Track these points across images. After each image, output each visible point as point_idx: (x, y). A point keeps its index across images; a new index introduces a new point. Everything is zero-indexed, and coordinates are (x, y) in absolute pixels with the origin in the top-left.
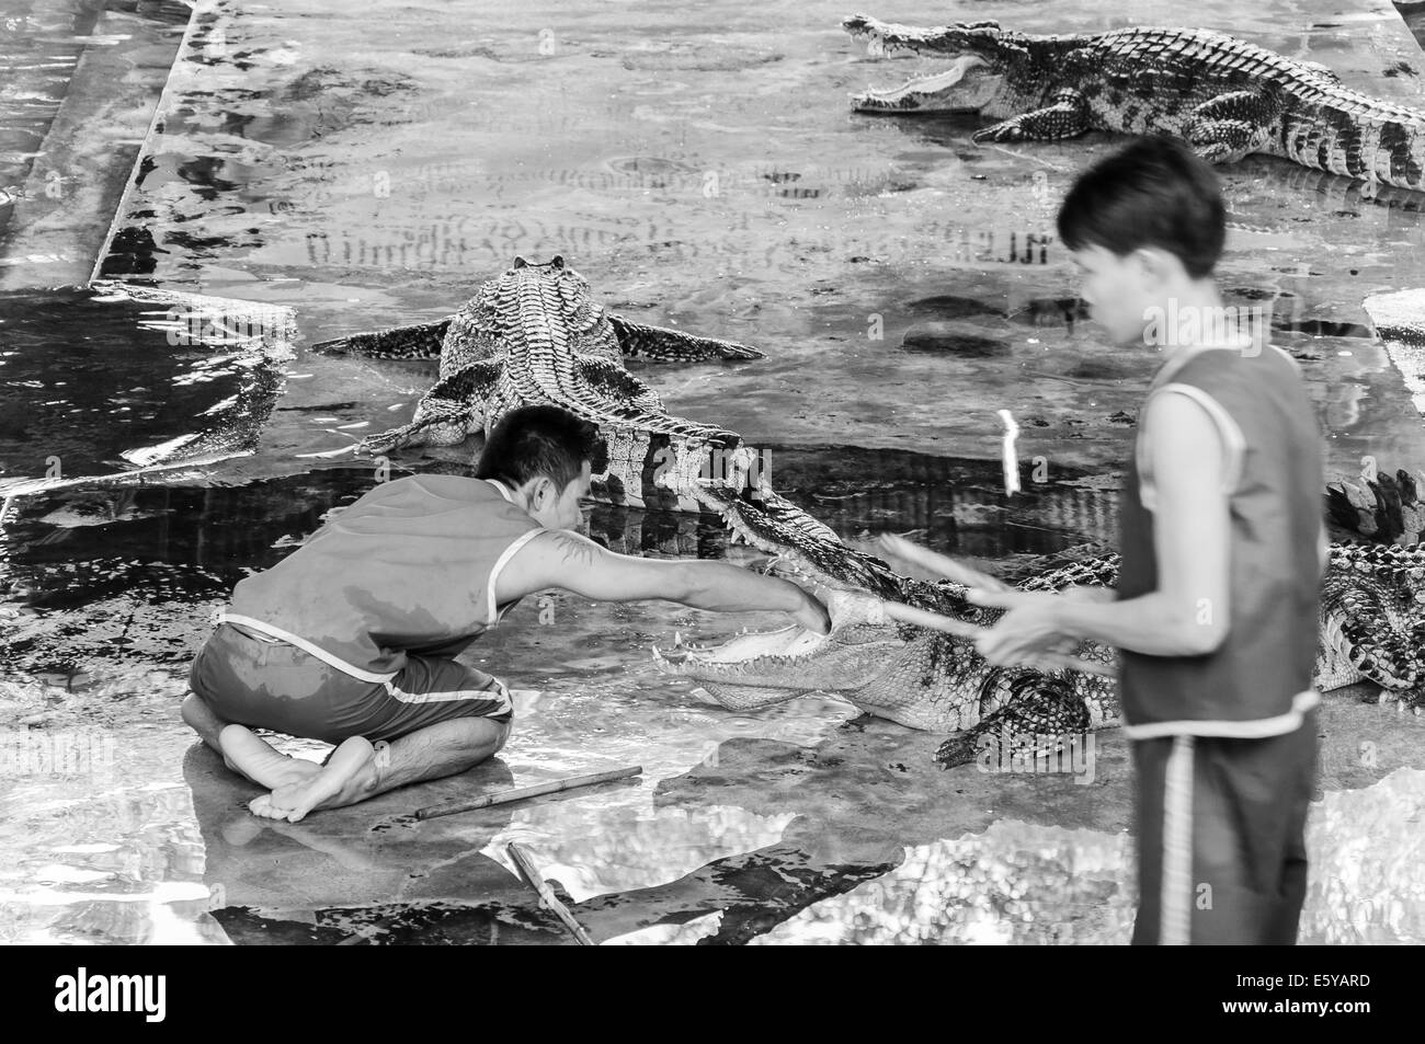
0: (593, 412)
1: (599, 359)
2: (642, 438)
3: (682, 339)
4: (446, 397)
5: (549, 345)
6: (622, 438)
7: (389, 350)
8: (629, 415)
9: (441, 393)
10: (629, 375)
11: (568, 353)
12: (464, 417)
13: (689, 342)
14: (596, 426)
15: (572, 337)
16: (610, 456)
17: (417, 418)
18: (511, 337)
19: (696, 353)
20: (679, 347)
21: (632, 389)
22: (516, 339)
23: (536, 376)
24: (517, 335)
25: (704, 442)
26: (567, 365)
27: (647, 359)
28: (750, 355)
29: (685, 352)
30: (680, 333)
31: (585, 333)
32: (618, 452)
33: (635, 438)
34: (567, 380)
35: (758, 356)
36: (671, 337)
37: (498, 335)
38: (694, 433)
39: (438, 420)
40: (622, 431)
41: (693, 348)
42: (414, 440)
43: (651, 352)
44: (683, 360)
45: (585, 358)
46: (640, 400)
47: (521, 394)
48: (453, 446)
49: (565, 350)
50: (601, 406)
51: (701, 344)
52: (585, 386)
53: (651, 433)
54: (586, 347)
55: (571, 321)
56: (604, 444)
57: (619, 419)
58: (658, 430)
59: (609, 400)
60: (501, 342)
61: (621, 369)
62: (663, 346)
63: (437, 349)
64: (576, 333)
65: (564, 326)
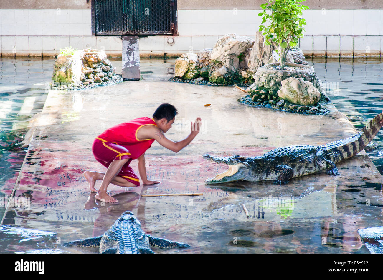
1: (144, 247)
3: (167, 242)
7: (85, 245)
13: (169, 242)
15: (136, 241)
18: (119, 241)
20: (167, 244)
22: (121, 242)
26: (136, 249)
27: (158, 248)
28: (186, 246)
29: (168, 245)
30: (167, 240)
31: (140, 240)
35: (189, 246)
36: (164, 241)
37: (116, 241)
41: (170, 244)
43: (159, 245)
44: (168, 248)
45: (140, 247)
51: (172, 243)
54: (140, 244)
55: (136, 236)
60: (117, 243)
61: (150, 250)
62: (162, 244)
63: (99, 245)
64: (138, 240)
65: (135, 238)
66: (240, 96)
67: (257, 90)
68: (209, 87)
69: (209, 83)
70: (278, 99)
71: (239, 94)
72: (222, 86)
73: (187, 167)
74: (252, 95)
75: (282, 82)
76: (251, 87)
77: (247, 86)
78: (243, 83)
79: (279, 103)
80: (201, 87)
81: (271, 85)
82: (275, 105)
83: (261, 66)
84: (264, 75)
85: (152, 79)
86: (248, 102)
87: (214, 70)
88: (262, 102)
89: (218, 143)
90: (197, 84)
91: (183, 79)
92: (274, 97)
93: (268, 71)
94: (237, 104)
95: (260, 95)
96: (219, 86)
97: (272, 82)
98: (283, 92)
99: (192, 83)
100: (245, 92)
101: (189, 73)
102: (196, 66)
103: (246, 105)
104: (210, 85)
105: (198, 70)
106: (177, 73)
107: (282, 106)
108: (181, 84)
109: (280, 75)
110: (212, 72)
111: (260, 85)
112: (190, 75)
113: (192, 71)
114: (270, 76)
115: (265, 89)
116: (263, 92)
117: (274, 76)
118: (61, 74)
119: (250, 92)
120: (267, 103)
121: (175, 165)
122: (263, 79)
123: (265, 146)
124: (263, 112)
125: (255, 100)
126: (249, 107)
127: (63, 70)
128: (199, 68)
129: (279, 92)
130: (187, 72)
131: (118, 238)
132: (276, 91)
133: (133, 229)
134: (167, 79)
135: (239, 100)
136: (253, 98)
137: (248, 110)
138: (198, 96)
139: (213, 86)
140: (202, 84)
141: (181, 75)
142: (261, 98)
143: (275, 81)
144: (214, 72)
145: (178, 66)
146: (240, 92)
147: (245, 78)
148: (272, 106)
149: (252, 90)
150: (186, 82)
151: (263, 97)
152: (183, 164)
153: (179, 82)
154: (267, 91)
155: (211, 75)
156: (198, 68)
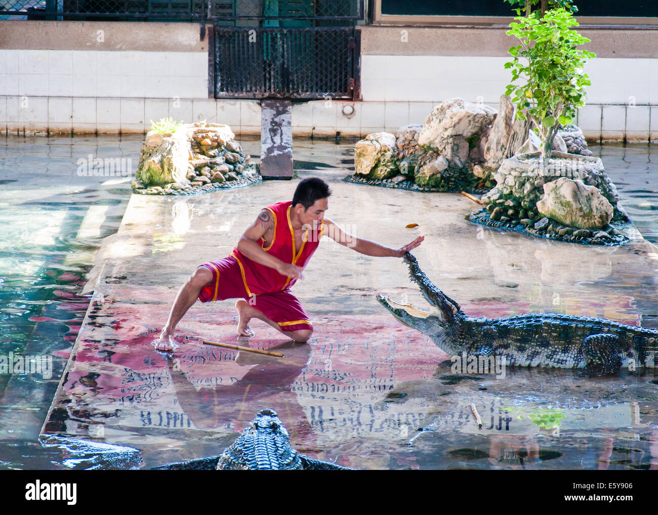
3: (336, 468)
13: (339, 469)
15: (281, 467)
18: (251, 466)
30: (335, 465)
31: (287, 465)
36: (331, 467)
37: (245, 465)
55: (281, 458)
60: (246, 468)
64: (283, 464)
65: (278, 460)
66: (469, 211)
67: (501, 201)
68: (414, 193)
69: (415, 186)
70: (537, 216)
71: (468, 206)
72: (438, 191)
73: (373, 336)
74: (491, 209)
76: (489, 194)
77: (482, 193)
78: (476, 187)
80: (400, 192)
82: (532, 227)
86: (484, 222)
87: (425, 163)
88: (509, 221)
90: (394, 188)
91: (369, 178)
92: (530, 213)
94: (464, 224)
95: (505, 210)
98: (547, 205)
99: (385, 186)
100: (478, 202)
101: (379, 169)
102: (393, 156)
103: (481, 226)
104: (417, 190)
105: (395, 164)
106: (359, 168)
107: (545, 229)
110: (420, 167)
111: (506, 192)
112: (382, 172)
113: (385, 165)
115: (515, 199)
116: (510, 203)
118: (153, 166)
119: (487, 204)
120: (518, 223)
121: (352, 332)
122: (511, 181)
123: (512, 300)
124: (510, 240)
125: (497, 218)
126: (485, 230)
127: (156, 159)
128: (398, 160)
129: (539, 204)
130: (376, 166)
131: (249, 461)
132: (533, 202)
133: (275, 445)
134: (340, 178)
135: (467, 218)
136: (493, 214)
138: (395, 208)
139: (422, 191)
140: (402, 188)
141: (366, 171)
142: (507, 215)
144: (425, 167)
145: (360, 155)
146: (471, 204)
147: (479, 179)
148: (527, 229)
149: (492, 199)
150: (374, 185)
151: (511, 212)
152: (366, 330)
153: (362, 183)
154: (518, 201)
155: (418, 172)
156: (395, 159)
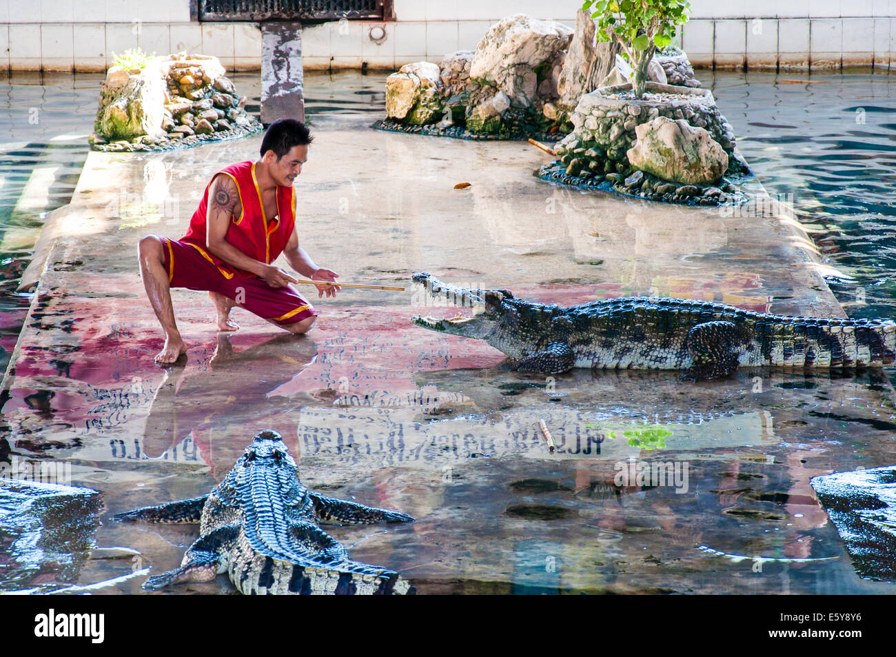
0: (301, 559)
1: (304, 522)
2: (334, 576)
3: (360, 509)
4: (203, 550)
5: (270, 514)
6: (321, 576)
7: (166, 517)
8: (324, 560)
9: (198, 547)
10: (324, 533)
11: (284, 520)
12: (215, 563)
13: (365, 510)
14: (303, 568)
15: (286, 508)
16: (312, 588)
17: (184, 563)
18: (246, 509)
19: (368, 518)
20: (359, 513)
21: (325, 543)
22: (249, 511)
23: (262, 536)
24: (249, 508)
25: (375, 578)
26: (284, 527)
28: (406, 520)
29: (362, 517)
30: (358, 505)
31: (294, 507)
32: (318, 585)
33: (329, 576)
34: (283, 537)
35: (410, 520)
36: (353, 507)
37: (237, 508)
38: (368, 572)
39: (197, 565)
40: (321, 571)
41: (367, 514)
42: (182, 579)
43: (340, 517)
44: (361, 522)
45: (294, 522)
46: (332, 551)
47: (253, 547)
48: (208, 582)
49: (282, 517)
50: (306, 555)
51: (373, 512)
52: (295, 543)
53: (339, 572)
54: (293, 516)
55: (286, 498)
56: (308, 580)
57: (318, 563)
58: (346, 571)
59: (311, 551)
60: (239, 512)
61: (319, 529)
62: (347, 513)
63: (198, 517)
64: (288, 506)
65: (282, 501)
66: (539, 164)
67: (579, 150)
68: (466, 142)
69: (467, 134)
70: (628, 169)
71: (538, 158)
72: (497, 139)
74: (567, 161)
75: (637, 129)
76: (564, 141)
77: (555, 141)
78: (548, 133)
79: (632, 180)
80: (448, 141)
81: (612, 137)
82: (622, 183)
83: (588, 92)
84: (596, 113)
85: (333, 123)
86: (558, 178)
87: (479, 103)
88: (591, 177)
89: (484, 274)
90: (439, 135)
91: (406, 124)
92: (619, 166)
93: (605, 103)
94: (531, 182)
95: (585, 162)
96: (490, 140)
97: (615, 130)
98: (641, 154)
99: (426, 133)
100: (550, 153)
101: (419, 111)
102: (436, 94)
103: (554, 184)
104: (470, 138)
105: (440, 104)
106: (392, 110)
107: (637, 187)
108: (399, 135)
109: (633, 112)
110: (474, 106)
111: (586, 138)
112: (422, 114)
113: (426, 106)
114: (609, 114)
115: (598, 148)
116: (592, 152)
117: (620, 114)
118: (116, 113)
119: (562, 154)
120: (603, 179)
121: (382, 328)
122: (592, 123)
123: (595, 282)
124: (592, 201)
125: (575, 173)
126: (560, 188)
127: (121, 103)
128: (443, 98)
129: (630, 153)
130: (415, 107)
131: (244, 503)
132: (623, 151)
133: (278, 480)
134: (366, 125)
135: (536, 174)
136: (570, 168)
137: (558, 195)
138: (441, 163)
139: (476, 140)
140: (449, 136)
141: (401, 114)
142: (588, 169)
143: (621, 127)
144: (479, 107)
145: (393, 93)
146: (540, 154)
147: (552, 121)
148: (615, 186)
149: (568, 148)
150: (413, 132)
151: (593, 164)
152: (401, 326)
153: (397, 131)
154: (602, 150)
155: (470, 113)
156: (440, 98)
